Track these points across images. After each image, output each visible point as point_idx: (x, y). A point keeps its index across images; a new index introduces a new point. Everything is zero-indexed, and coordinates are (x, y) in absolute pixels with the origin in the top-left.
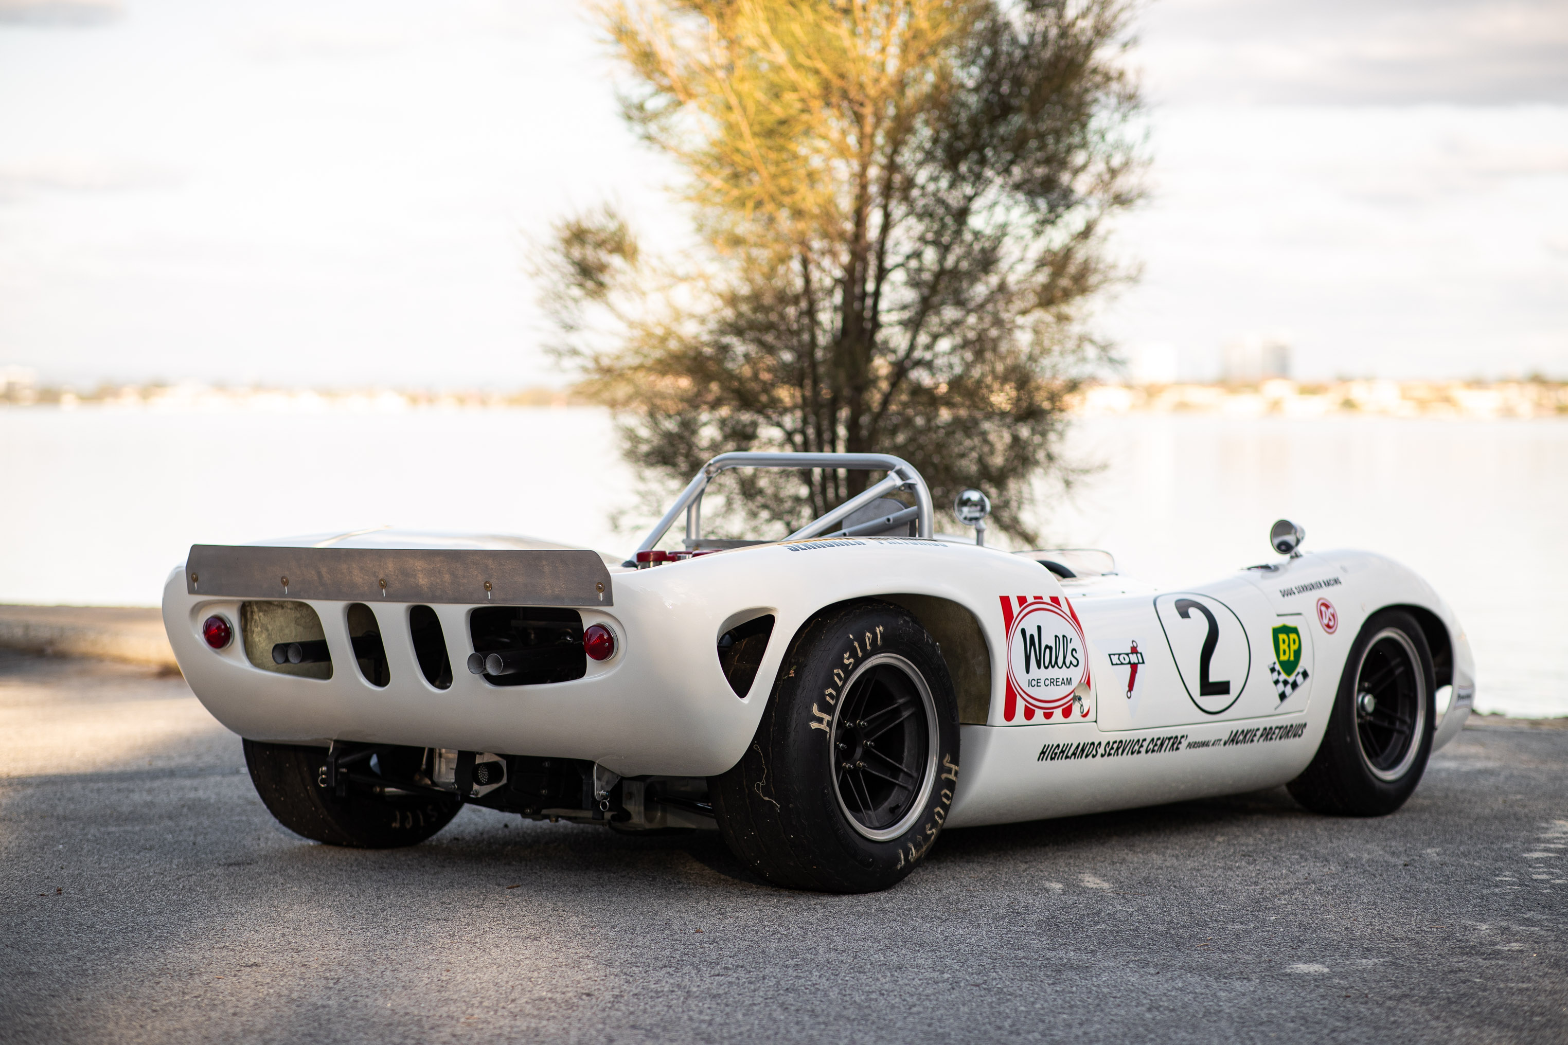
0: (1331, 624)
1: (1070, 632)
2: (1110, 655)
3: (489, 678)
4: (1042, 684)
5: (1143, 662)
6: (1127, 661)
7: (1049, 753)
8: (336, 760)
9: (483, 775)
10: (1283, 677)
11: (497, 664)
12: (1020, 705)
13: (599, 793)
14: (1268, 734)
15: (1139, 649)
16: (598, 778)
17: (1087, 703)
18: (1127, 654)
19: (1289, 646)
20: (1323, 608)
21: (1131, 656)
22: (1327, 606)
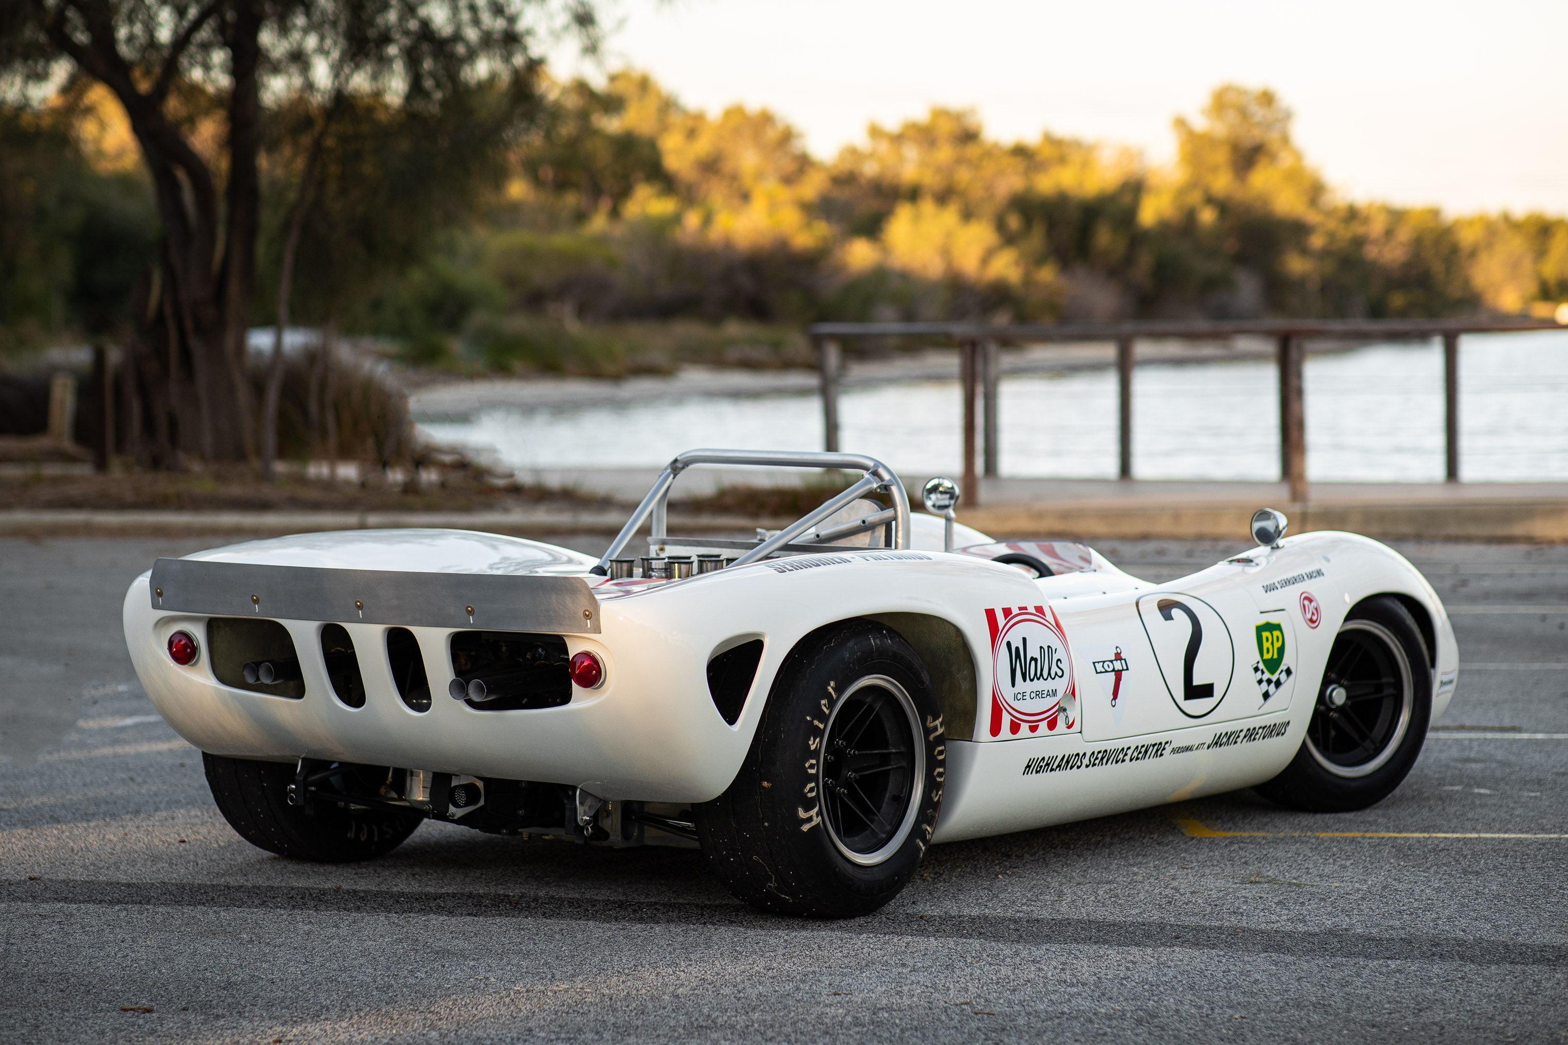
0: (1314, 618)
1: (1055, 643)
2: (1094, 663)
3: (471, 703)
4: (1028, 697)
5: (1127, 669)
6: (1111, 668)
7: (1035, 766)
8: (305, 778)
9: (461, 797)
10: (1267, 675)
11: (480, 689)
12: (1006, 720)
13: (583, 817)
14: (1251, 735)
15: (1123, 656)
16: (582, 803)
17: (1073, 714)
18: (1111, 661)
19: (1272, 643)
20: (1306, 603)
21: (1114, 662)
22: (1311, 601)
